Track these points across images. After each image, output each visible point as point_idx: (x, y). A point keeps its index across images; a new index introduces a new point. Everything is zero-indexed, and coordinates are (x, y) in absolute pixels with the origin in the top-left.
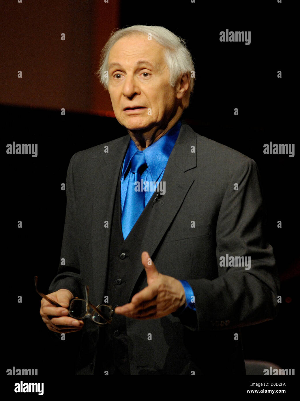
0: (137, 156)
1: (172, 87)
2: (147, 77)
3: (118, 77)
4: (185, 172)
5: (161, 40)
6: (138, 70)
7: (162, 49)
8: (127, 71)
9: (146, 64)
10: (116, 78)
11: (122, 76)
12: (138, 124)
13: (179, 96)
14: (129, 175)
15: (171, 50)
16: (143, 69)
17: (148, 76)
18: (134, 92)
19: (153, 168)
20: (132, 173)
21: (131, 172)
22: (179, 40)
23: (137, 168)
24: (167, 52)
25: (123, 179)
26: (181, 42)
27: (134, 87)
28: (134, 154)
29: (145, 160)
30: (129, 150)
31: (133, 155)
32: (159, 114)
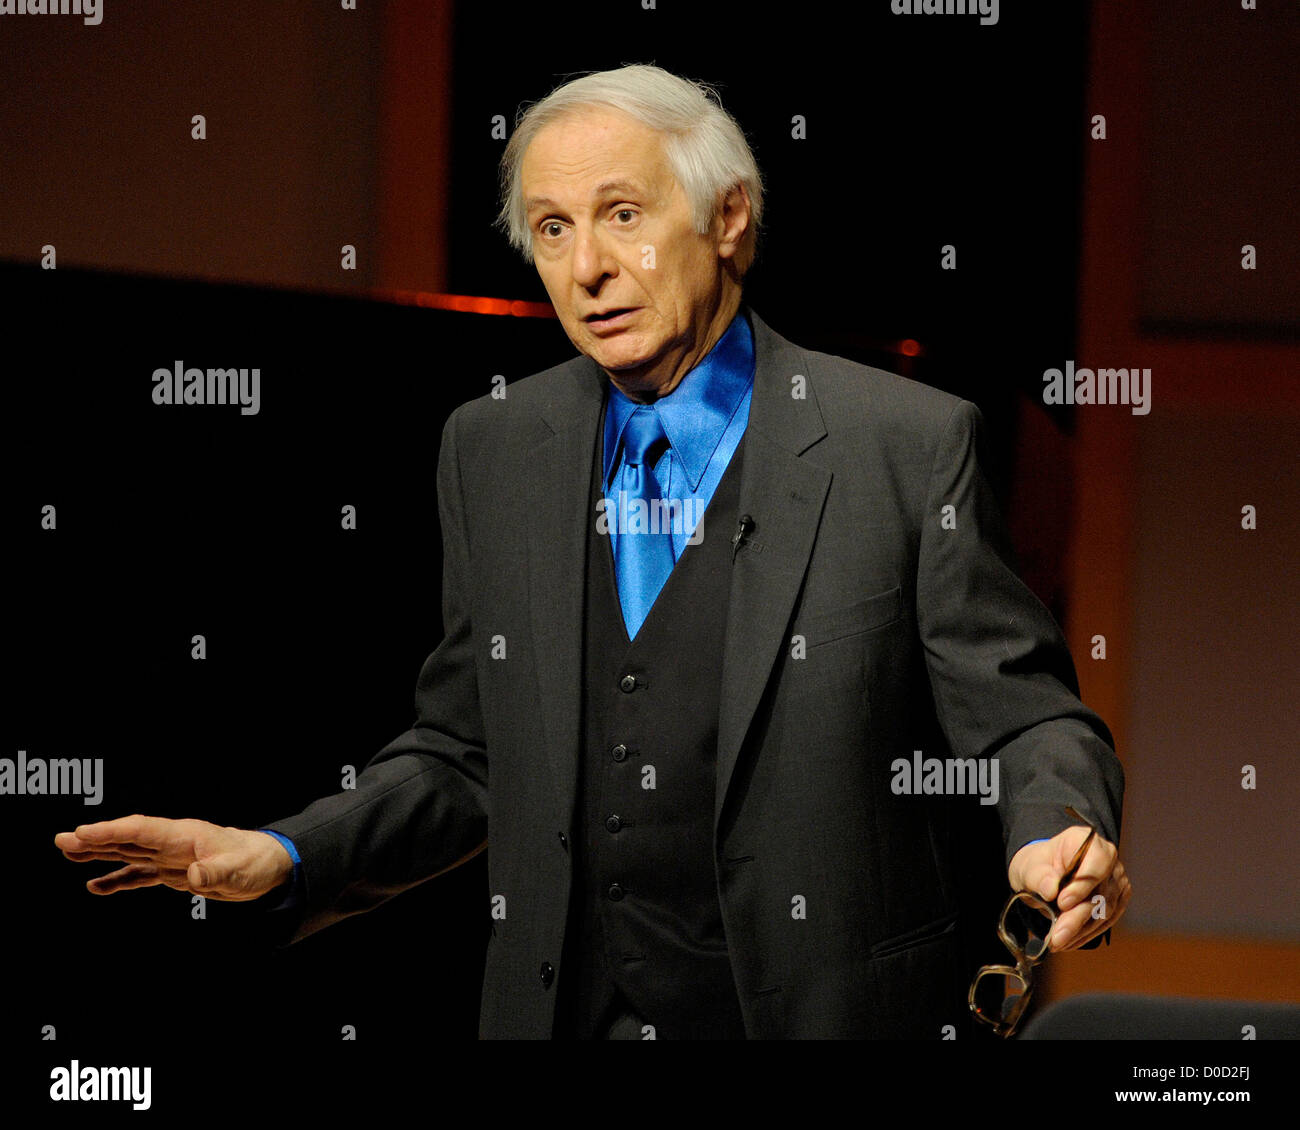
0: (636, 419)
2: (629, 222)
3: (555, 232)
4: (799, 456)
5: (650, 114)
6: (604, 208)
8: (574, 217)
9: (620, 190)
10: (549, 236)
11: (564, 228)
12: (630, 353)
13: (726, 250)
14: (621, 472)
16: (616, 203)
17: (634, 220)
18: (602, 273)
19: (685, 450)
20: (628, 466)
21: (626, 463)
23: (641, 451)
25: (605, 485)
27: (599, 258)
28: (628, 416)
29: (660, 427)
30: (613, 410)
31: (626, 420)
32: (679, 314)
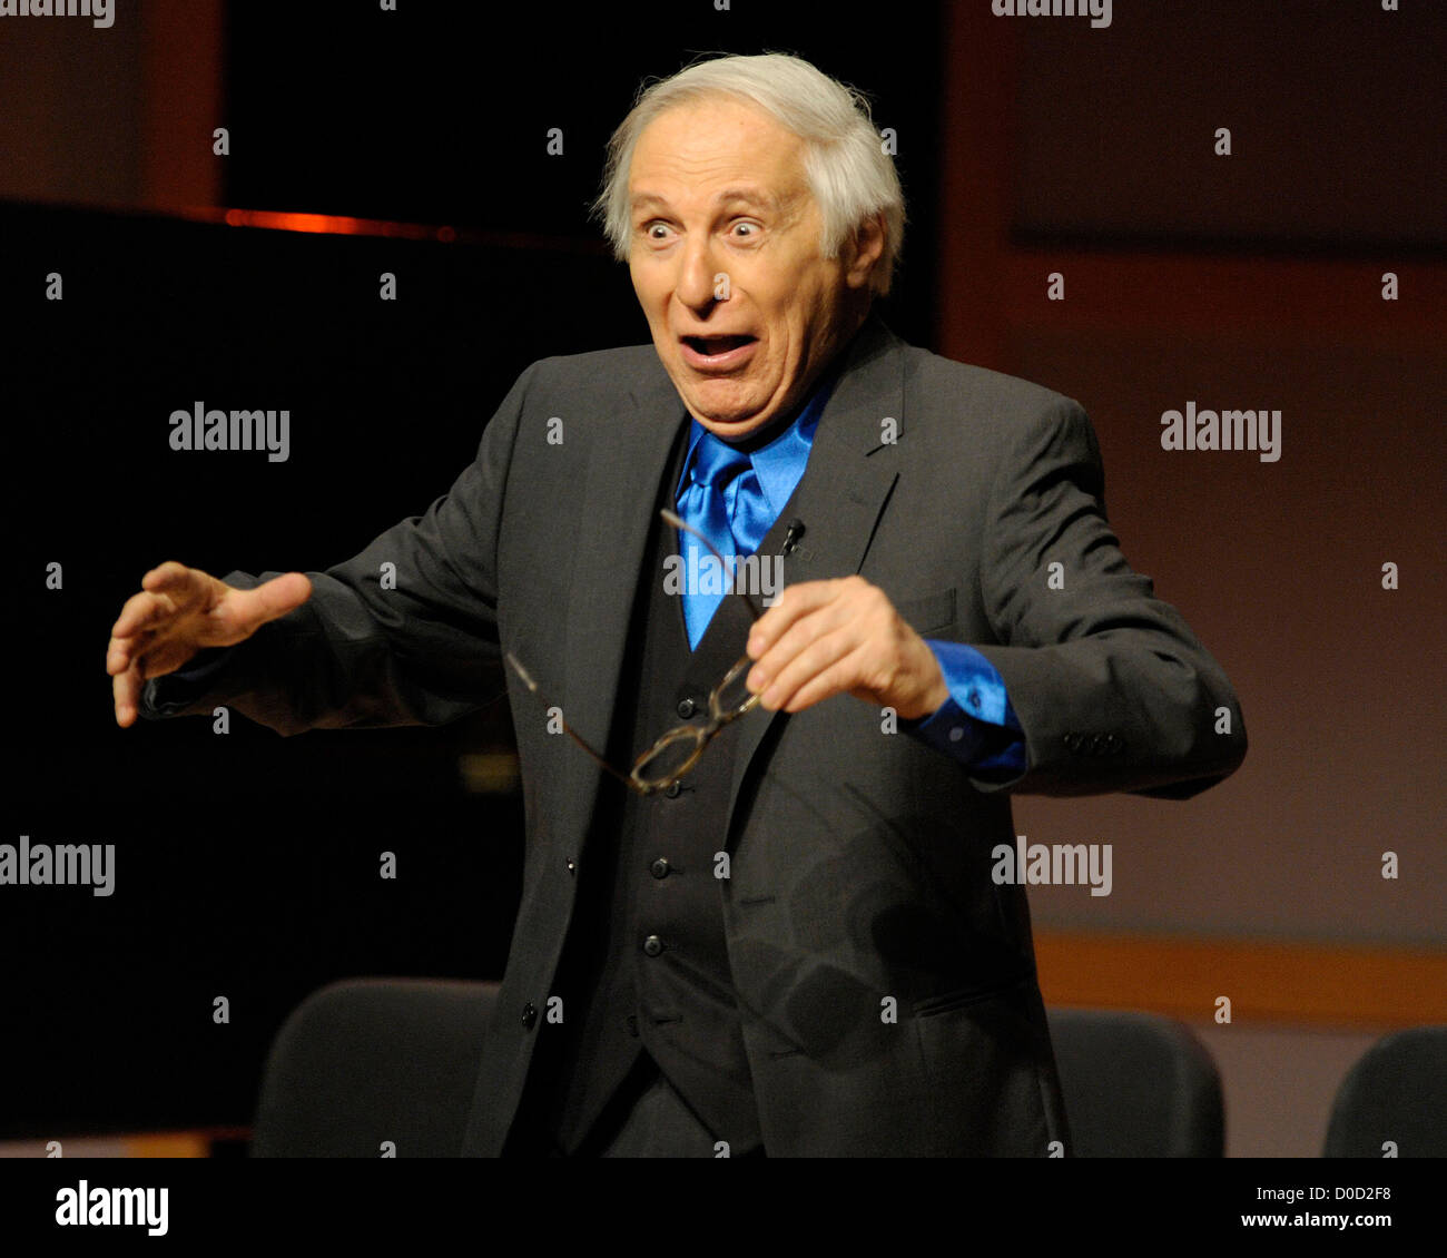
1: (830, 259)
7: (797, 148)
15: (825, 145)
22: (852, 99)
24: (811, 157)
26: (858, 105)
